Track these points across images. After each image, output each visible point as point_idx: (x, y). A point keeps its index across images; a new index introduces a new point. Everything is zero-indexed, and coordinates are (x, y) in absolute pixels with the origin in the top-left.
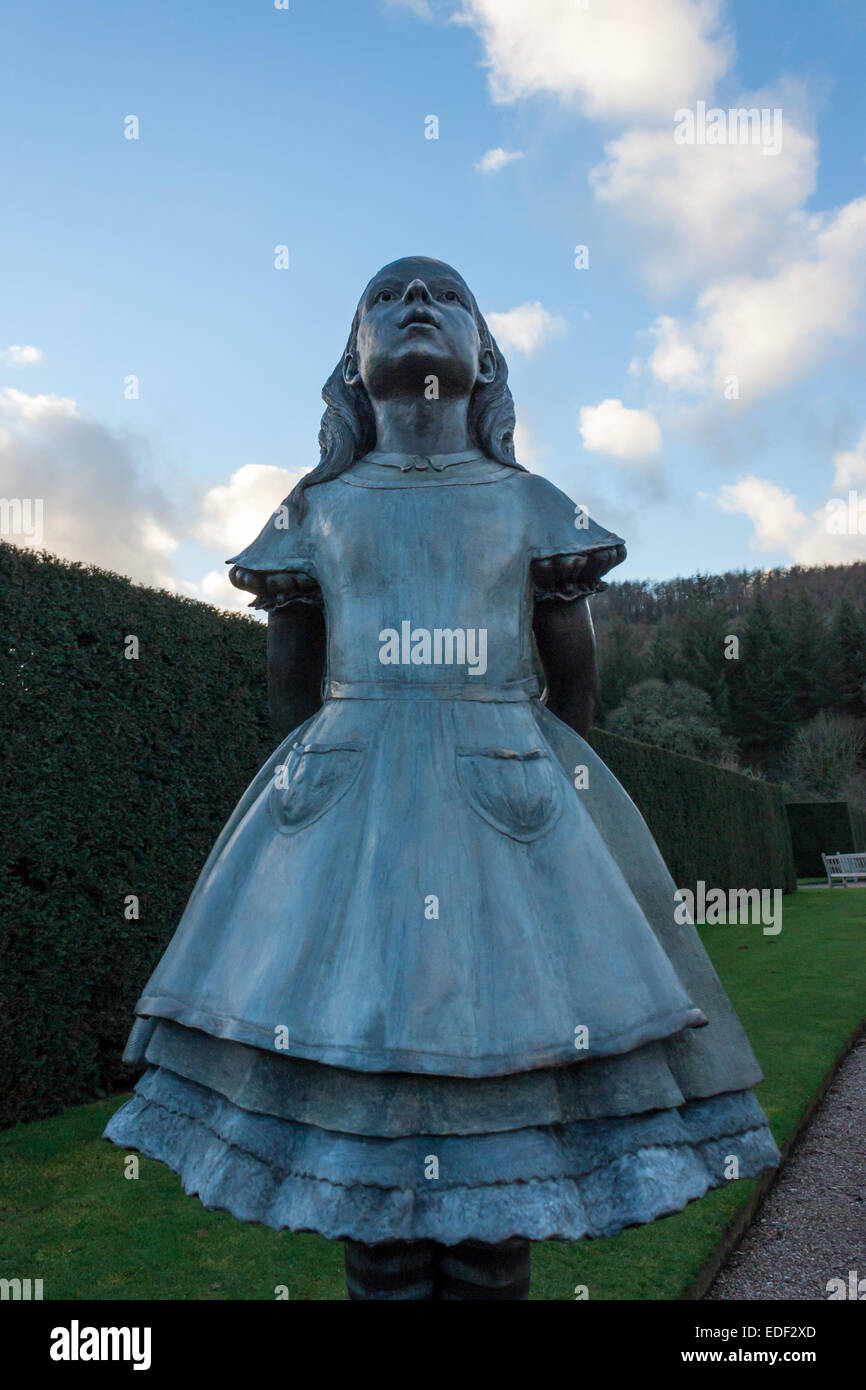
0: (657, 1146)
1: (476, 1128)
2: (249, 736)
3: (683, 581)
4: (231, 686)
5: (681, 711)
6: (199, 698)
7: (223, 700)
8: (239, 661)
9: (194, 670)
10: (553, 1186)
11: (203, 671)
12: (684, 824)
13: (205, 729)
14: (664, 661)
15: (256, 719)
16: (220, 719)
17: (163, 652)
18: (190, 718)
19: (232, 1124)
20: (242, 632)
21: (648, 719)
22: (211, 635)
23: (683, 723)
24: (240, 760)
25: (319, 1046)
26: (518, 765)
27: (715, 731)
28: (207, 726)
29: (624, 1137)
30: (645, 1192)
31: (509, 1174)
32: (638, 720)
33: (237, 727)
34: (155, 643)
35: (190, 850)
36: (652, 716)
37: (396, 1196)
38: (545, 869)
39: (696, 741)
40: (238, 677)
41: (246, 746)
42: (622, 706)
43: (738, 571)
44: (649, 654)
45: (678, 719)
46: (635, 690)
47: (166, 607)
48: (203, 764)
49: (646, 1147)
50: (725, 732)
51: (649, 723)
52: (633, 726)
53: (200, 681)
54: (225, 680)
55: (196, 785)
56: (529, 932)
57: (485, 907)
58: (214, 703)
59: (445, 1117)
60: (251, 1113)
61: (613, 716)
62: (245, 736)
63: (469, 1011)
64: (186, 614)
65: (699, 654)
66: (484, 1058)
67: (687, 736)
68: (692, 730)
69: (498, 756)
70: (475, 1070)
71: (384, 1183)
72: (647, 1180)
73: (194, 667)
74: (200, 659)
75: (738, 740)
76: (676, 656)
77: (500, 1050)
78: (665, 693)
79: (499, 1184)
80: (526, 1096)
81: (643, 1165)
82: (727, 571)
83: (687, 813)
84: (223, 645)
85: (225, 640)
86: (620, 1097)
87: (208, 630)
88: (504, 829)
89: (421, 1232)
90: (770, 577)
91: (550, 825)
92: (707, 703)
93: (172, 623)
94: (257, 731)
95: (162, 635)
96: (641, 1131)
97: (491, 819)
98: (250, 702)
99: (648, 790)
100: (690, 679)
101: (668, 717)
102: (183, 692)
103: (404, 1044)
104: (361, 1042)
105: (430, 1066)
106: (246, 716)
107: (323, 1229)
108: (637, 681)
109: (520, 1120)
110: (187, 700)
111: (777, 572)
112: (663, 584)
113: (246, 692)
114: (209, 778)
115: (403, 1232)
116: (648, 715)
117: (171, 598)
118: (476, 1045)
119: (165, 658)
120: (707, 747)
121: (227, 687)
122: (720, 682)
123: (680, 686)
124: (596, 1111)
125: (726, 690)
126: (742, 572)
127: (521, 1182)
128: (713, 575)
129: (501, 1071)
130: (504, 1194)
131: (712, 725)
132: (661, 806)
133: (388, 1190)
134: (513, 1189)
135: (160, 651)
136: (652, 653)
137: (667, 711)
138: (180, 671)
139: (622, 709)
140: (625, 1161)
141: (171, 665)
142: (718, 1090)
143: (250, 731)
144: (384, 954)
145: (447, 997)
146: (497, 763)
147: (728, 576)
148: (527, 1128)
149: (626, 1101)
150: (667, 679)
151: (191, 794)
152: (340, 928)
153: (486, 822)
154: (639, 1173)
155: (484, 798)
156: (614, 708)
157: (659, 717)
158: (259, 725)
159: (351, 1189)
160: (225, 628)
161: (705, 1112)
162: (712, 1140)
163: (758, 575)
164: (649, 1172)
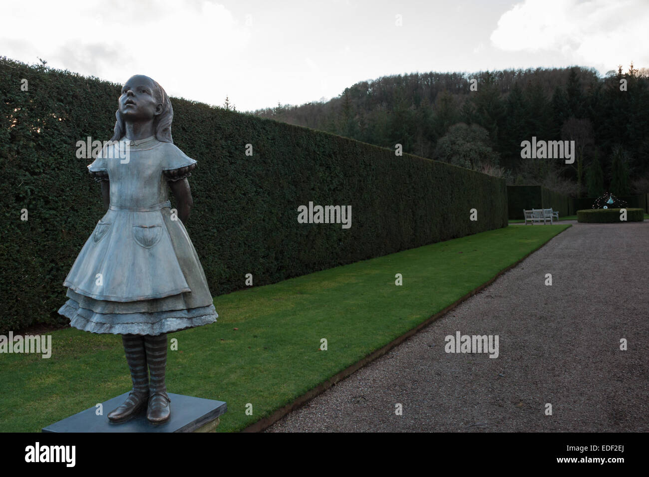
0: (172, 318)
1: (124, 312)
2: (224, 162)
3: (483, 73)
4: (216, 140)
5: (474, 139)
6: (200, 146)
7: (211, 146)
8: (220, 128)
9: (197, 133)
10: (141, 324)
11: (202, 134)
12: (451, 197)
13: (203, 159)
14: (467, 113)
15: (228, 154)
16: (210, 155)
17: (182, 126)
18: (196, 155)
19: (80, 311)
20: (221, 115)
21: (458, 142)
22: (205, 117)
23: (475, 145)
24: (220, 172)
25: (92, 295)
26: (148, 229)
27: (490, 149)
28: (204, 158)
29: (165, 316)
30: (166, 327)
31: (130, 321)
32: (453, 143)
33: (219, 158)
34: (178, 122)
35: (197, 211)
36: (460, 141)
37: (105, 325)
38: (152, 255)
39: (480, 154)
40: (219, 136)
41: (223, 166)
42: (446, 136)
43: (510, 69)
44: (461, 110)
45: (472, 143)
46: (452, 128)
47: (183, 105)
48: (202, 174)
49: (170, 318)
50: (495, 149)
51: (458, 144)
52: (451, 146)
53: (200, 138)
54: (213, 137)
55: (199, 184)
56: (144, 270)
57: (133, 264)
58: (207, 148)
59: (118, 310)
60: (83, 308)
61: (441, 141)
62: (222, 162)
63: (125, 288)
64: (193, 108)
65: (485, 111)
66: (126, 298)
67: (476, 152)
68: (479, 148)
69: (142, 227)
70: (123, 300)
71: (103, 323)
72: (167, 324)
73: (197, 132)
74: (201, 128)
75: (500, 154)
76: (474, 112)
77: (130, 297)
78: (467, 130)
79: (127, 323)
80: (138, 306)
81: (167, 321)
82: (505, 69)
83: (452, 191)
84: (212, 121)
85: (212, 119)
86: (164, 307)
87: (204, 115)
88: (142, 245)
89: (110, 332)
90: (526, 73)
91: (155, 244)
92: (487, 135)
93: (186, 113)
94: (229, 160)
95: (182, 119)
96: (169, 314)
97: (139, 243)
98: (225, 147)
99: (432, 181)
100: (479, 123)
101: (468, 142)
102: (192, 143)
103: (107, 295)
104: (99, 294)
105: (113, 299)
106: (223, 153)
107: (91, 331)
108: (454, 123)
109: (135, 311)
110: (194, 147)
111: (530, 71)
112: (473, 75)
113: (223, 142)
114: (205, 181)
115: (106, 332)
116: (458, 140)
117: (186, 101)
118: (125, 295)
119: (184, 129)
120: (485, 157)
121: (214, 140)
122: (494, 125)
123: (475, 127)
124: (159, 310)
125: (497, 128)
126: (512, 70)
127: (132, 323)
128: (498, 70)
129: (130, 301)
130: (128, 325)
131: (488, 146)
132: (439, 189)
133: (104, 324)
134: (130, 325)
135: (181, 125)
136: (463, 110)
137: (467, 139)
138: (191, 134)
139: (445, 137)
140: (163, 320)
141: (187, 132)
142: (196, 307)
143: (224, 160)
144: (107, 275)
145: (119, 285)
146: (142, 229)
147: (505, 72)
148: (137, 313)
149: (165, 308)
150: (469, 124)
151: (196, 188)
152: (100, 268)
153: (138, 244)
154: (166, 323)
155: (138, 238)
156: (442, 136)
157: (463, 142)
158: (230, 157)
159: (97, 323)
160: (212, 113)
161: (194, 311)
162: (194, 317)
163: (520, 71)
164: (169, 323)
